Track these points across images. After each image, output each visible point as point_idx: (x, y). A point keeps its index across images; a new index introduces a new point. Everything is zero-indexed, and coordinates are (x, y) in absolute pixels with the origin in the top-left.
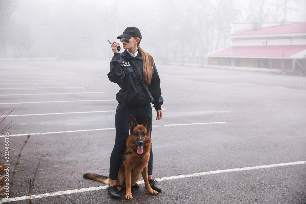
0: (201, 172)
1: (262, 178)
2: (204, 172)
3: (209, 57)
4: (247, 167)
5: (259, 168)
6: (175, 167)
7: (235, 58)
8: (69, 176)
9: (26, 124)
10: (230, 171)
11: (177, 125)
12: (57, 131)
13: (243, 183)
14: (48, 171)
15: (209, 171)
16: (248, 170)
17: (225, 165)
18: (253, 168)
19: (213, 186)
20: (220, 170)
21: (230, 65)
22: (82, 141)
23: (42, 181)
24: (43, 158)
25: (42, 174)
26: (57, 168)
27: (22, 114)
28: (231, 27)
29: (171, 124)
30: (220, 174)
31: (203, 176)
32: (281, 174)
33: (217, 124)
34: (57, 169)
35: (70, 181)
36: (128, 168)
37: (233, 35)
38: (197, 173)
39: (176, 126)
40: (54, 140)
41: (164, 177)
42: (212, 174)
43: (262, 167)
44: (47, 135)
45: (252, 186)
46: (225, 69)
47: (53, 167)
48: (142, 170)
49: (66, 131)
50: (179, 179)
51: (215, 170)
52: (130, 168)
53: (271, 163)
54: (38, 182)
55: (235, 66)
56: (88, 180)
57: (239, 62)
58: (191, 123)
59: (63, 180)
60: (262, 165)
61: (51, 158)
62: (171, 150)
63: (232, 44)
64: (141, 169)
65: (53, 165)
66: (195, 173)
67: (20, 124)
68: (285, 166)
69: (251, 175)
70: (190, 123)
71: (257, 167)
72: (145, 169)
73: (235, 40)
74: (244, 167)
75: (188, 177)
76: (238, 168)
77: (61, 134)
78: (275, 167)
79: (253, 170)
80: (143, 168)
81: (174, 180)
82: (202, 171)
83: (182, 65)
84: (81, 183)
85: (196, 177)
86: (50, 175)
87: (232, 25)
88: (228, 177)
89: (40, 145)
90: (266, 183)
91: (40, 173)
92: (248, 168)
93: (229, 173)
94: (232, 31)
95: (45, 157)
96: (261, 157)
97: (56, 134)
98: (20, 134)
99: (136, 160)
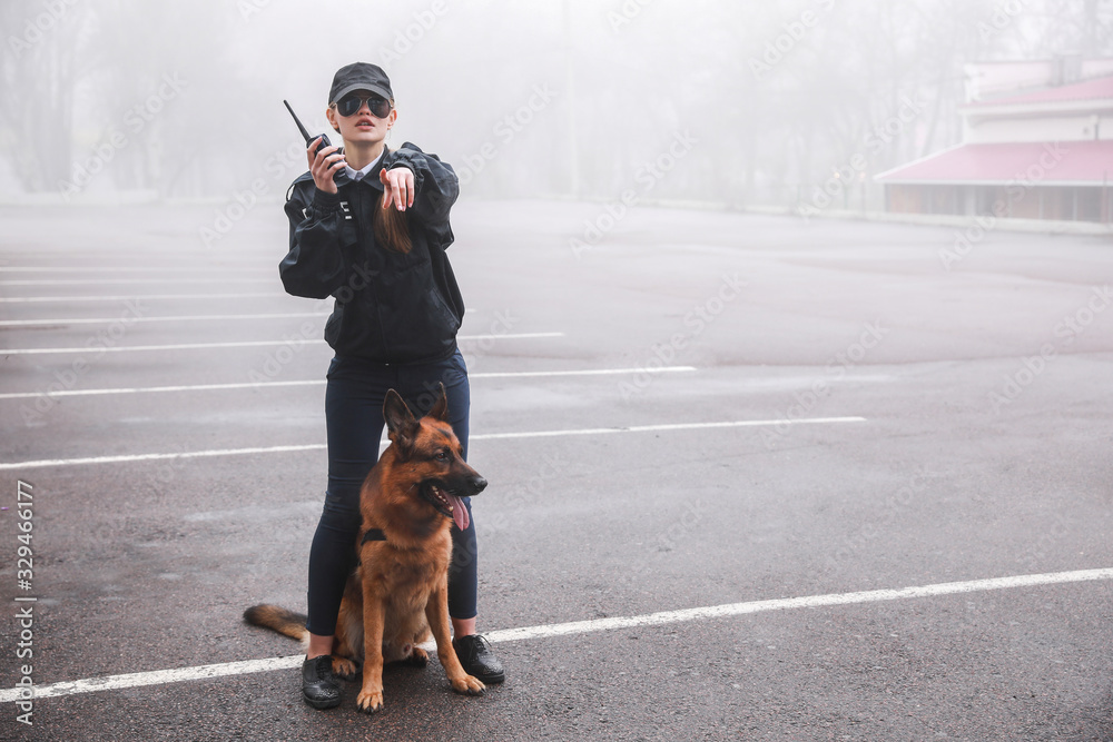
0: (686, 607)
1: (912, 637)
2: (699, 606)
3: (886, 186)
4: (872, 589)
5: (913, 595)
6: (597, 586)
7: (978, 189)
8: (196, 615)
9: (147, 419)
10: (796, 606)
11: (680, 426)
12: (237, 448)
13: (828, 654)
14: (131, 592)
15: (717, 604)
16: (869, 603)
17: (791, 582)
18: (892, 594)
19: (709, 661)
20: (762, 599)
21: (961, 212)
22: (308, 483)
23: (88, 634)
24: (141, 545)
25: (103, 606)
26: (167, 585)
27: (152, 387)
28: (967, 77)
29: (659, 423)
30: (756, 615)
31: (686, 623)
32: (993, 620)
33: (829, 426)
34: (166, 588)
35: (189, 635)
36: (371, 591)
37: (974, 103)
38: (672, 610)
39: (674, 431)
40: (212, 479)
41: (541, 624)
42: (725, 617)
43: (930, 592)
44: (197, 460)
45: (858, 664)
46: (942, 226)
47: (155, 581)
48: (424, 599)
49: (271, 446)
50: (591, 633)
51: (744, 599)
52: (377, 593)
53: (969, 577)
54: (71, 637)
55: (978, 213)
56: (256, 631)
57: (992, 200)
58: (734, 421)
59: (167, 628)
60: (931, 583)
61: (167, 545)
62: (611, 522)
63: (970, 136)
64: (419, 593)
65: (163, 571)
66: (661, 610)
67: (124, 420)
68: (1018, 589)
69: (873, 623)
70: (730, 421)
71: (907, 592)
72: (434, 597)
73: (980, 121)
74: (860, 588)
75: (631, 624)
76: (835, 592)
77: (248, 456)
78: (978, 593)
79: (887, 603)
80: (428, 592)
81: (572, 635)
82: (693, 604)
83: (792, 214)
84: (224, 644)
85: (658, 628)
86: (130, 609)
87: (970, 69)
88: (782, 631)
89: (156, 498)
90: (919, 655)
91: (97, 603)
92: (875, 592)
93: (792, 612)
94: (973, 90)
95: (149, 540)
96: (940, 553)
97: (230, 458)
98: (110, 454)
99: (397, 559)
